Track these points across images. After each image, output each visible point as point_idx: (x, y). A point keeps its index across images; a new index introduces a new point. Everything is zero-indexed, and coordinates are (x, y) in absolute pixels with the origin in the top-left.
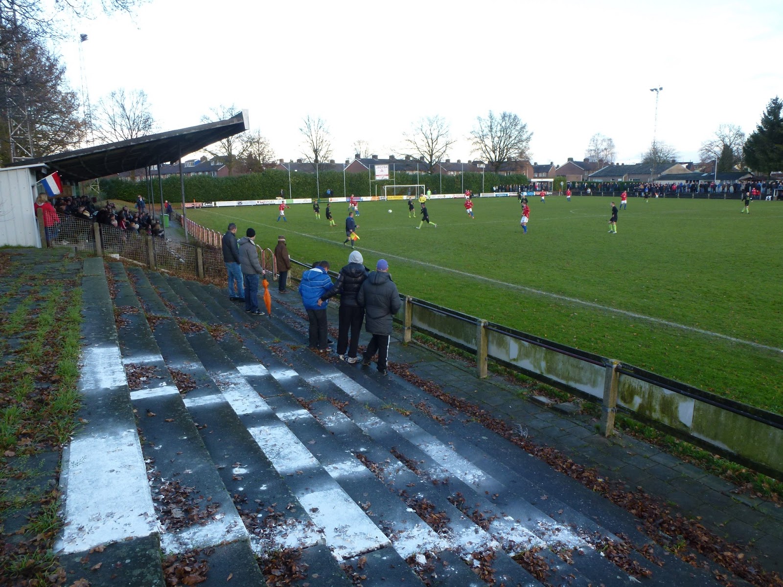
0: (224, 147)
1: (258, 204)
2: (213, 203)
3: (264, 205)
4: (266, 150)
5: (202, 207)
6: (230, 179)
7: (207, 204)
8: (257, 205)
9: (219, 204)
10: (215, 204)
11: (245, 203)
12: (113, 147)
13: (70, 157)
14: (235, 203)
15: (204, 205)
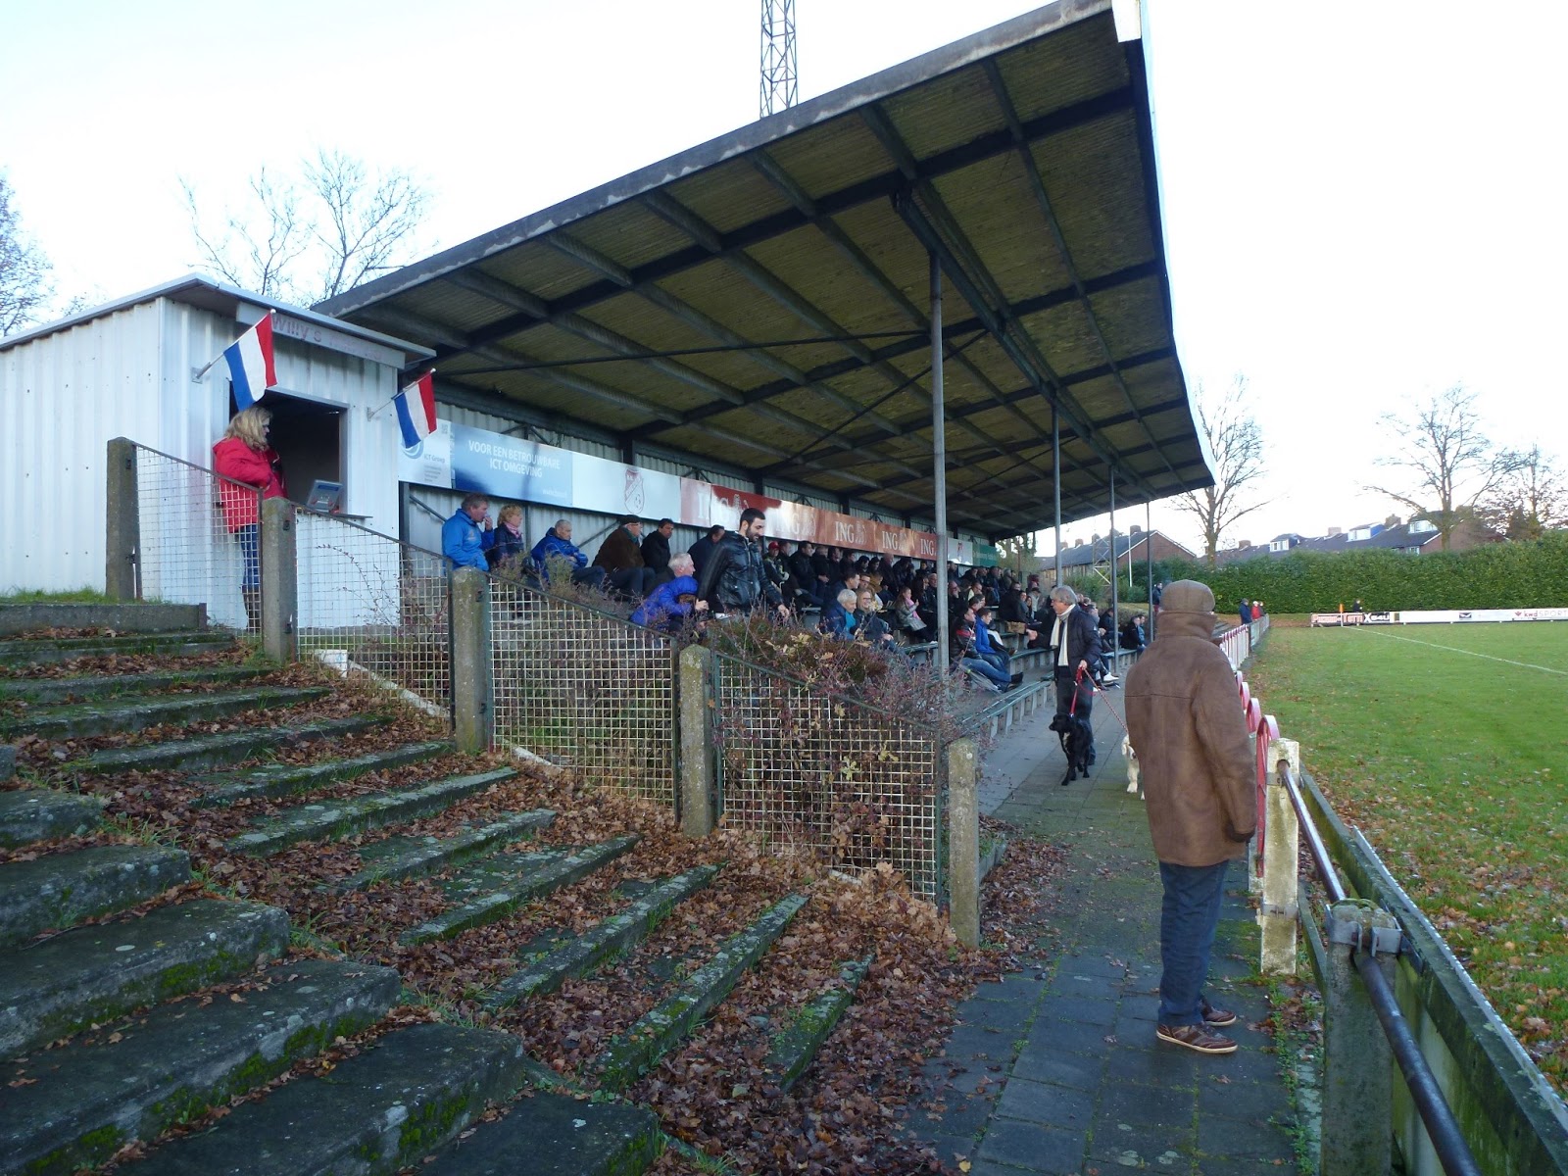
0: (1434, 483)
1: (1517, 618)
2: (1392, 614)
3: (1535, 621)
4: (1553, 488)
5: (1361, 624)
6: (1444, 558)
7: (1374, 618)
8: (1514, 621)
9: (1407, 616)
10: (1397, 617)
11: (1478, 615)
12: (549, 225)
13: (415, 282)
14: (1452, 616)
15: (1370, 618)
